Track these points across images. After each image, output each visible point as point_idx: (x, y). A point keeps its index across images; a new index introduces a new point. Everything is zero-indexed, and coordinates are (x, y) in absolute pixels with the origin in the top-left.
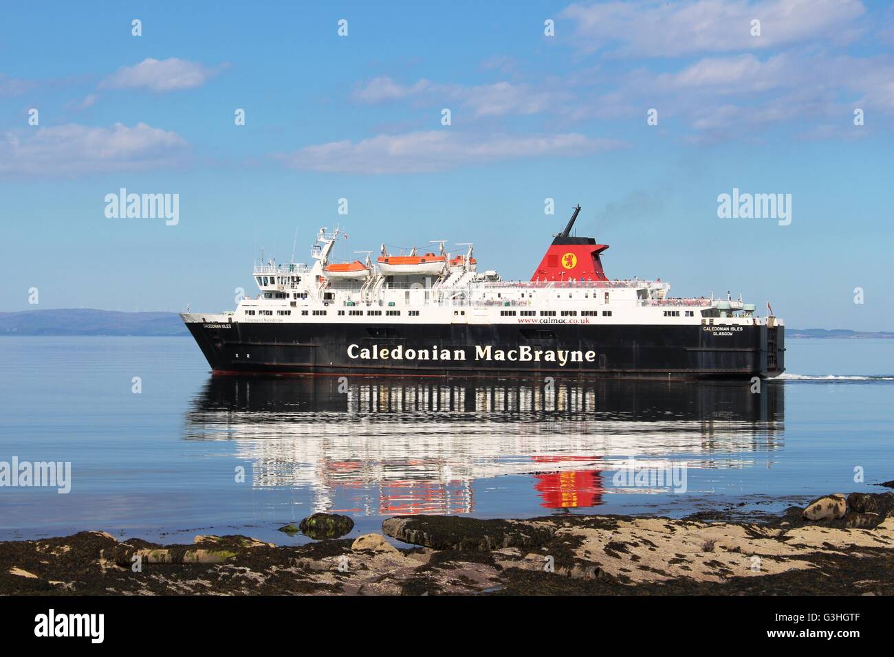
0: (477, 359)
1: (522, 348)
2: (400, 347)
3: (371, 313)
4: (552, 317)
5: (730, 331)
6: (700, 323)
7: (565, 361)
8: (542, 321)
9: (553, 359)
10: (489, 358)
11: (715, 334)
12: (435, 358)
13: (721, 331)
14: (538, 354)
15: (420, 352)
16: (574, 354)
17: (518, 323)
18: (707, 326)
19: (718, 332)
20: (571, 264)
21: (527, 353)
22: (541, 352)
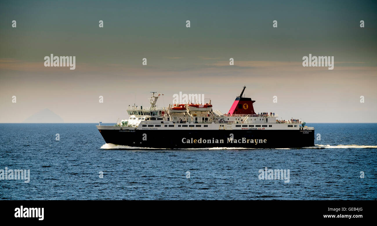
0: (228, 143)
1: (243, 138)
2: (201, 139)
3: (190, 126)
4: (253, 127)
5: (308, 132)
6: (299, 129)
7: (257, 143)
8: (250, 129)
9: (253, 142)
10: (232, 142)
11: (304, 133)
12: (213, 142)
13: (305, 132)
14: (248, 140)
15: (208, 140)
16: (260, 140)
17: (242, 129)
18: (301, 130)
19: (304, 132)
20: (246, 107)
21: (244, 140)
22: (249, 140)
